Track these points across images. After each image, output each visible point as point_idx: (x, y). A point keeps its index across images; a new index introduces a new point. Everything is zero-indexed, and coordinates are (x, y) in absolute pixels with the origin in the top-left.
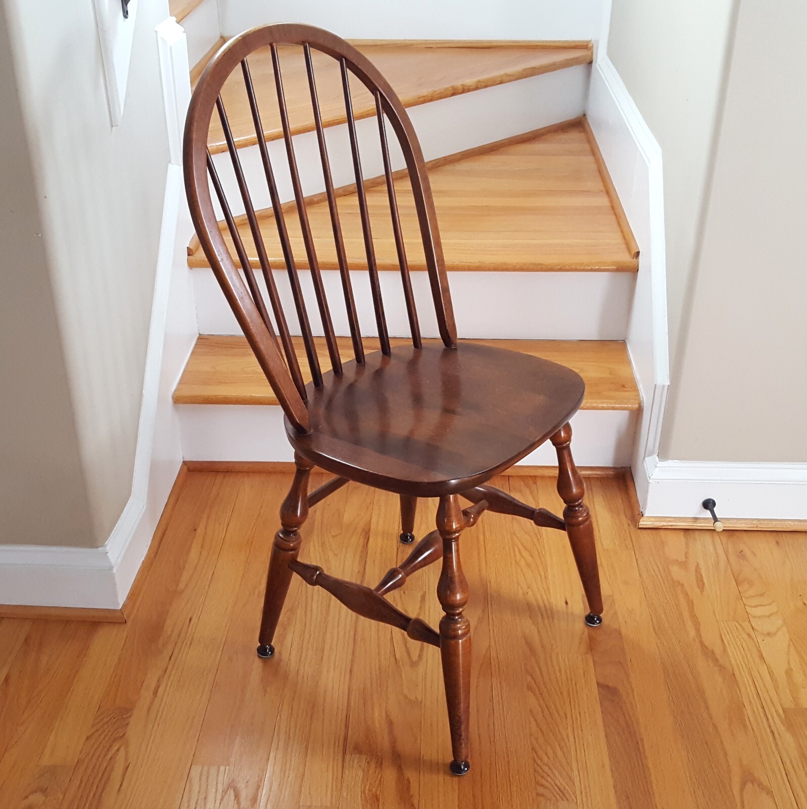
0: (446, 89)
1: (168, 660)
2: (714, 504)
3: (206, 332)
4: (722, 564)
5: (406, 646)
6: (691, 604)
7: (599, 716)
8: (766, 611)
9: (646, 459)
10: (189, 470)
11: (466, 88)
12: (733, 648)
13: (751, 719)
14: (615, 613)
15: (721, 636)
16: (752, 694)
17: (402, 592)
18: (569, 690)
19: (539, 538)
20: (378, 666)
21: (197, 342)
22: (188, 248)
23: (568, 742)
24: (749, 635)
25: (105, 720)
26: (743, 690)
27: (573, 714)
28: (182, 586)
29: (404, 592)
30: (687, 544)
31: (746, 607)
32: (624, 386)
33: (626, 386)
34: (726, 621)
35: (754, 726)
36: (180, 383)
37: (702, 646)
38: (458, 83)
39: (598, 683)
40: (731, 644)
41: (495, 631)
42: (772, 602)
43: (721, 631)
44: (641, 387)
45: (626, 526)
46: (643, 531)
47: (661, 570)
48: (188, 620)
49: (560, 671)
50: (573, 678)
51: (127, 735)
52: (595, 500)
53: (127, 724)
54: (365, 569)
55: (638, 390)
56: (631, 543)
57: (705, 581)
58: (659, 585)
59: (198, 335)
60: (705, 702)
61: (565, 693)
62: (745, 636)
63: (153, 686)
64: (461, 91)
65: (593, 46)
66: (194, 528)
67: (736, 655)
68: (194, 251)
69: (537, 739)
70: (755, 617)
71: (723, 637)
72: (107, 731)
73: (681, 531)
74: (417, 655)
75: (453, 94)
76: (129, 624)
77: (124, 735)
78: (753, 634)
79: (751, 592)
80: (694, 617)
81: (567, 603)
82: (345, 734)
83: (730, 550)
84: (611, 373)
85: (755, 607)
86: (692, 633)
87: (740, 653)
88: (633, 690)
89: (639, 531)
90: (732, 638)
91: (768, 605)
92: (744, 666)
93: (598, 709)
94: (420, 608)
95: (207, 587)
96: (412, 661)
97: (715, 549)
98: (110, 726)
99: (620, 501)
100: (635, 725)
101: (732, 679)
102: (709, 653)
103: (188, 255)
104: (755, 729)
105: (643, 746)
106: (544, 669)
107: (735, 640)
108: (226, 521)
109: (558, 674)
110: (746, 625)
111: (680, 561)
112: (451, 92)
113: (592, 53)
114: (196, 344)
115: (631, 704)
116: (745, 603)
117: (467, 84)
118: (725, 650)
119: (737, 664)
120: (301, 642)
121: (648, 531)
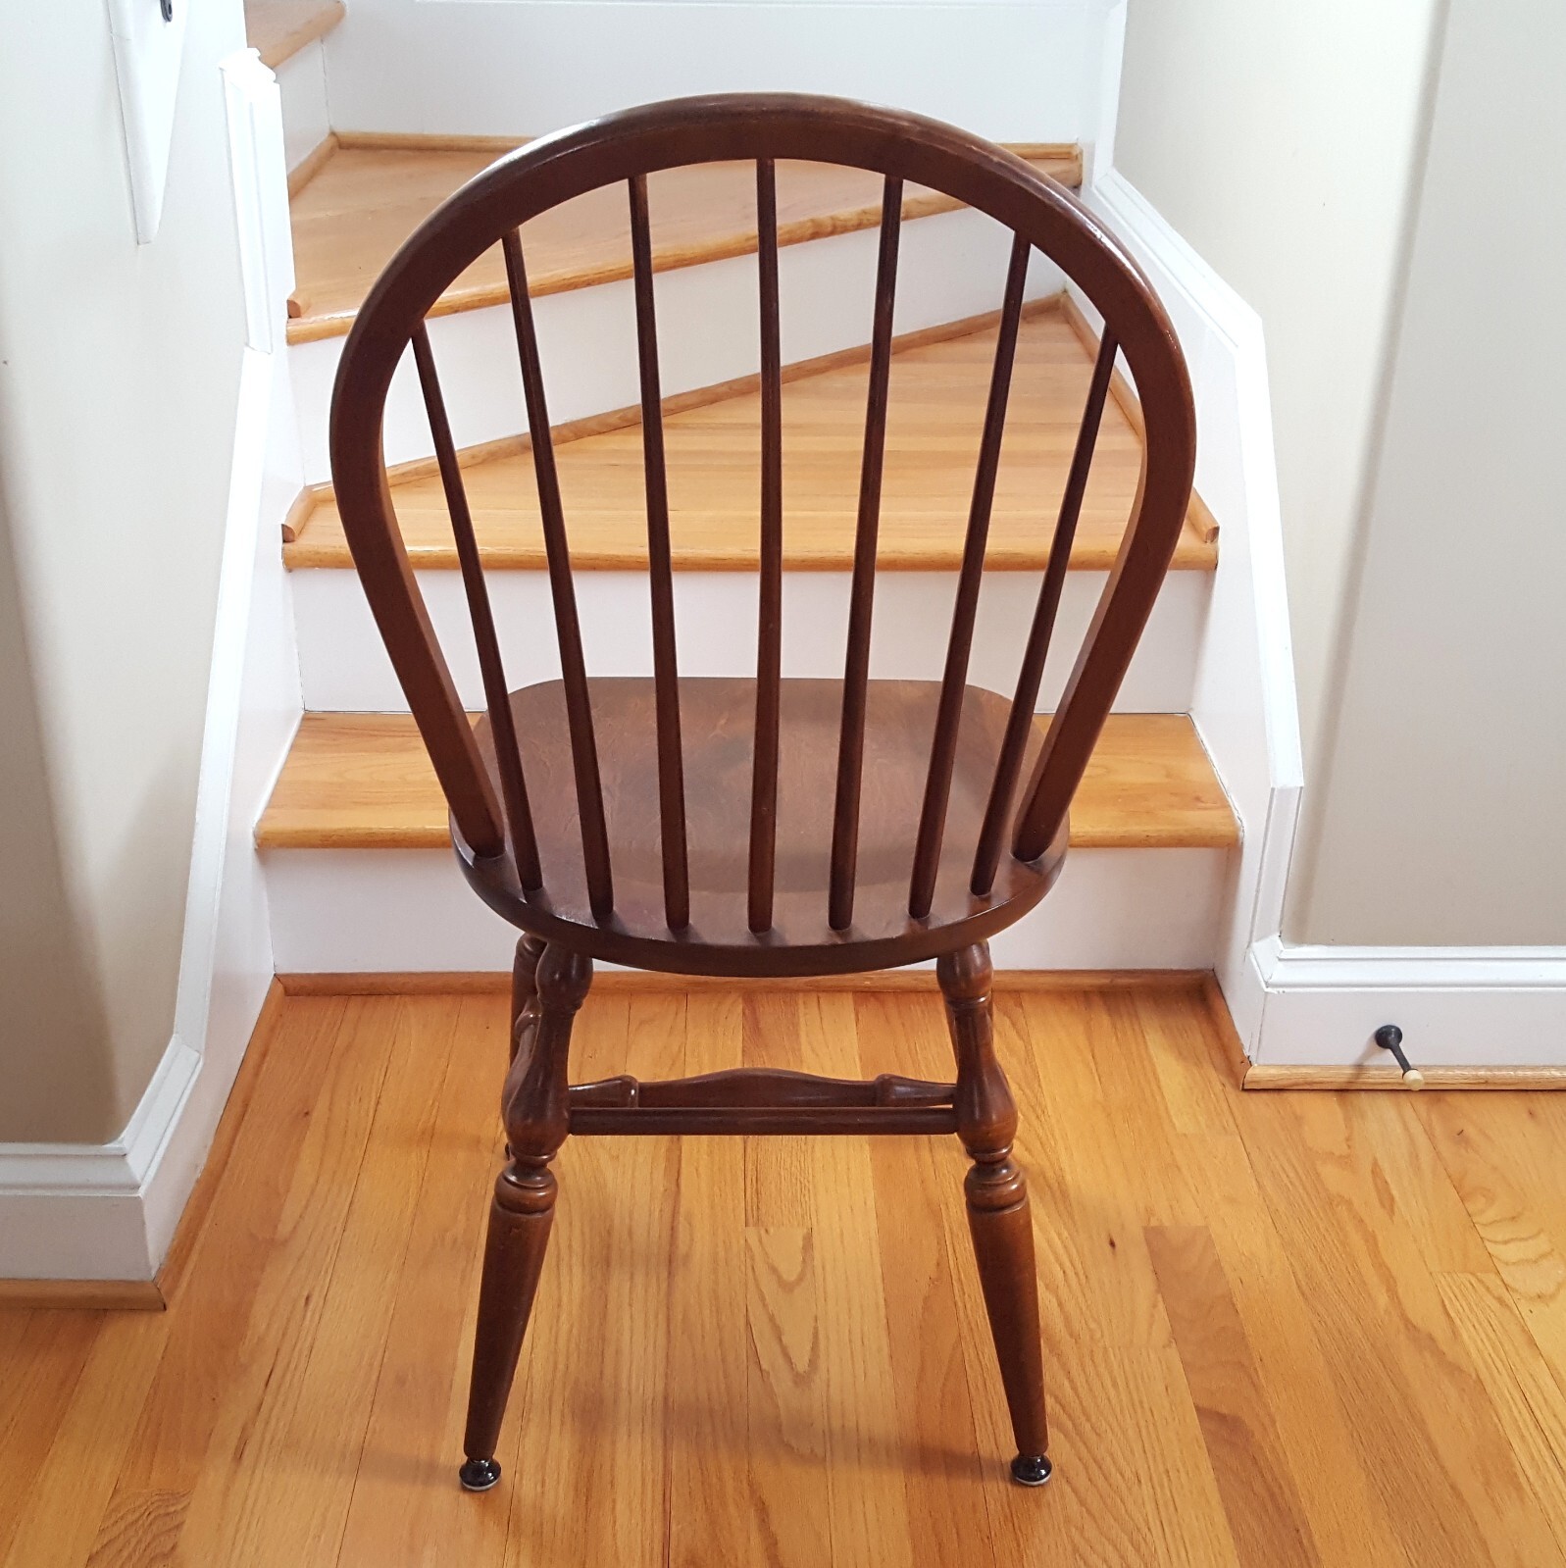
0: (802, 225)
1: (263, 1385)
2: (1399, 1035)
3: (317, 707)
4: (1426, 1157)
5: (781, 1340)
6: (1371, 1240)
7: (1208, 1478)
8: (1530, 1249)
9: (1255, 945)
10: (287, 992)
11: (838, 223)
12: (1472, 1329)
13: (1529, 1472)
14: (1217, 1263)
15: (1444, 1306)
16: (1524, 1421)
17: (763, 1232)
18: (1138, 1424)
19: (1040, 1112)
20: (723, 1386)
21: (301, 726)
22: (283, 525)
23: (1148, 1534)
24: (1500, 1300)
25: (131, 1518)
26: (1504, 1412)
27: (1154, 1475)
28: (284, 1229)
29: (767, 1231)
30: (1348, 1120)
31: (1487, 1244)
32: (1198, 799)
33: (1203, 799)
34: (1449, 1273)
35: (1538, 1489)
36: (270, 805)
37: (1406, 1326)
38: (824, 214)
39: (1198, 1409)
40: (1466, 1320)
41: (968, 1306)
42: (1539, 1233)
43: (1442, 1294)
44: (1234, 800)
45: (1218, 1087)
46: (1254, 1095)
47: (1301, 1172)
48: (303, 1300)
49: (1115, 1385)
50: (1145, 1399)
51: (179, 1550)
52: (1147, 1037)
53: (178, 1527)
54: (678, 1185)
55: (1229, 806)
56: (1231, 1121)
57: (1395, 1193)
58: (1301, 1203)
59: (303, 712)
60: (1428, 1440)
61: (1131, 1433)
62: (1495, 1305)
63: (233, 1443)
64: (830, 229)
65: (1081, 153)
66: (306, 1111)
67: (1479, 1342)
68: (296, 532)
69: (1081, 1530)
70: (1507, 1264)
71: (1448, 1306)
72: (134, 1541)
73: (1330, 1094)
74: (806, 1359)
75: (815, 235)
76: (172, 1311)
77: (173, 1548)
78: (1506, 1296)
79: (1492, 1214)
80: (1381, 1266)
81: (1112, 1244)
82: (664, 1534)
83: (1438, 1130)
84: (1168, 775)
85: (1506, 1242)
86: (1383, 1299)
87: (1489, 1339)
88: (1273, 1422)
89: (1245, 1095)
90: (1466, 1308)
91: (1530, 1238)
92: (1499, 1364)
93: (1206, 1464)
94: (804, 1260)
95: (339, 1230)
96: (797, 1373)
97: (1406, 1128)
98: (140, 1533)
99: (1199, 1037)
100: (1287, 1493)
101: (1475, 1390)
102: (1424, 1341)
103: (284, 541)
104: (1541, 1494)
105: (1310, 1537)
106: (1080, 1381)
107: (1472, 1310)
108: (374, 1094)
109: (1112, 1393)
110: (1491, 1279)
111: (1337, 1153)
112: (810, 231)
113: (1081, 166)
114: (300, 731)
115: (1273, 1448)
116: (1483, 1235)
117: (842, 218)
118: (1455, 1333)
119: (1485, 1362)
120: (553, 1339)
121: (1264, 1096)
